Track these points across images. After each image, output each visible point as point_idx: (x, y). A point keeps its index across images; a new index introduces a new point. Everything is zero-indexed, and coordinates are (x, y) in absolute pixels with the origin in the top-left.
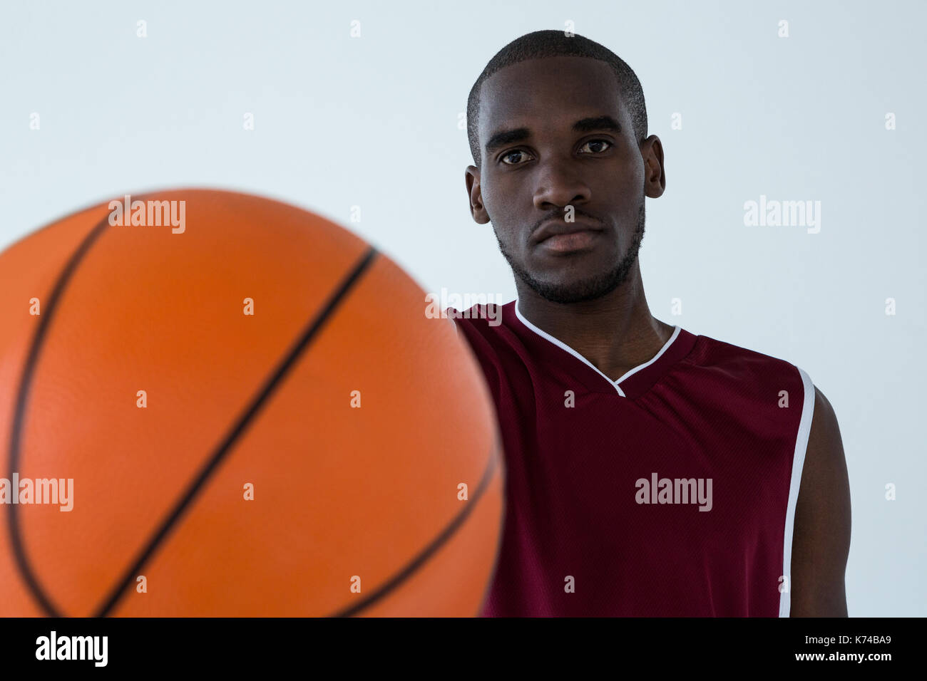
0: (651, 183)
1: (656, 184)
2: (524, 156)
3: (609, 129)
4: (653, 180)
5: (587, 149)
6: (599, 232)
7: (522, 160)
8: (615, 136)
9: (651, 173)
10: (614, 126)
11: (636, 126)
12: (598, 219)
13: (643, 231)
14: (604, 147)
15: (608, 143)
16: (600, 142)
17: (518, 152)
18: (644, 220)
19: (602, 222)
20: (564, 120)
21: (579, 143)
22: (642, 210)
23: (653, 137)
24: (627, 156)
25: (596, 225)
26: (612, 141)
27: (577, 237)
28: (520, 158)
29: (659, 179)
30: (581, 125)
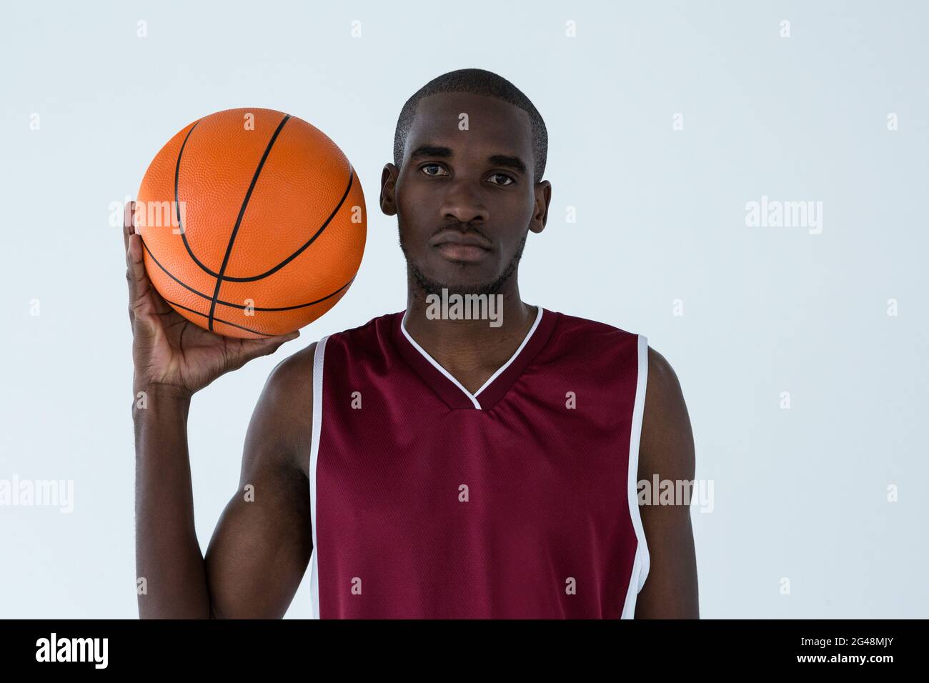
0: (535, 220)
1: (539, 221)
2: (440, 171)
3: (516, 169)
4: (538, 217)
5: (494, 179)
6: (487, 250)
7: (439, 173)
8: (519, 175)
9: (538, 211)
10: (521, 167)
11: (536, 171)
12: (489, 240)
13: (520, 257)
14: (508, 182)
15: (511, 179)
16: (506, 177)
17: (437, 166)
18: (522, 249)
19: (492, 242)
20: (483, 152)
21: (488, 174)
22: (524, 240)
23: (546, 182)
24: (524, 194)
25: (486, 243)
26: (515, 177)
27: (470, 249)
28: (436, 172)
29: (542, 217)
30: (497, 160)
